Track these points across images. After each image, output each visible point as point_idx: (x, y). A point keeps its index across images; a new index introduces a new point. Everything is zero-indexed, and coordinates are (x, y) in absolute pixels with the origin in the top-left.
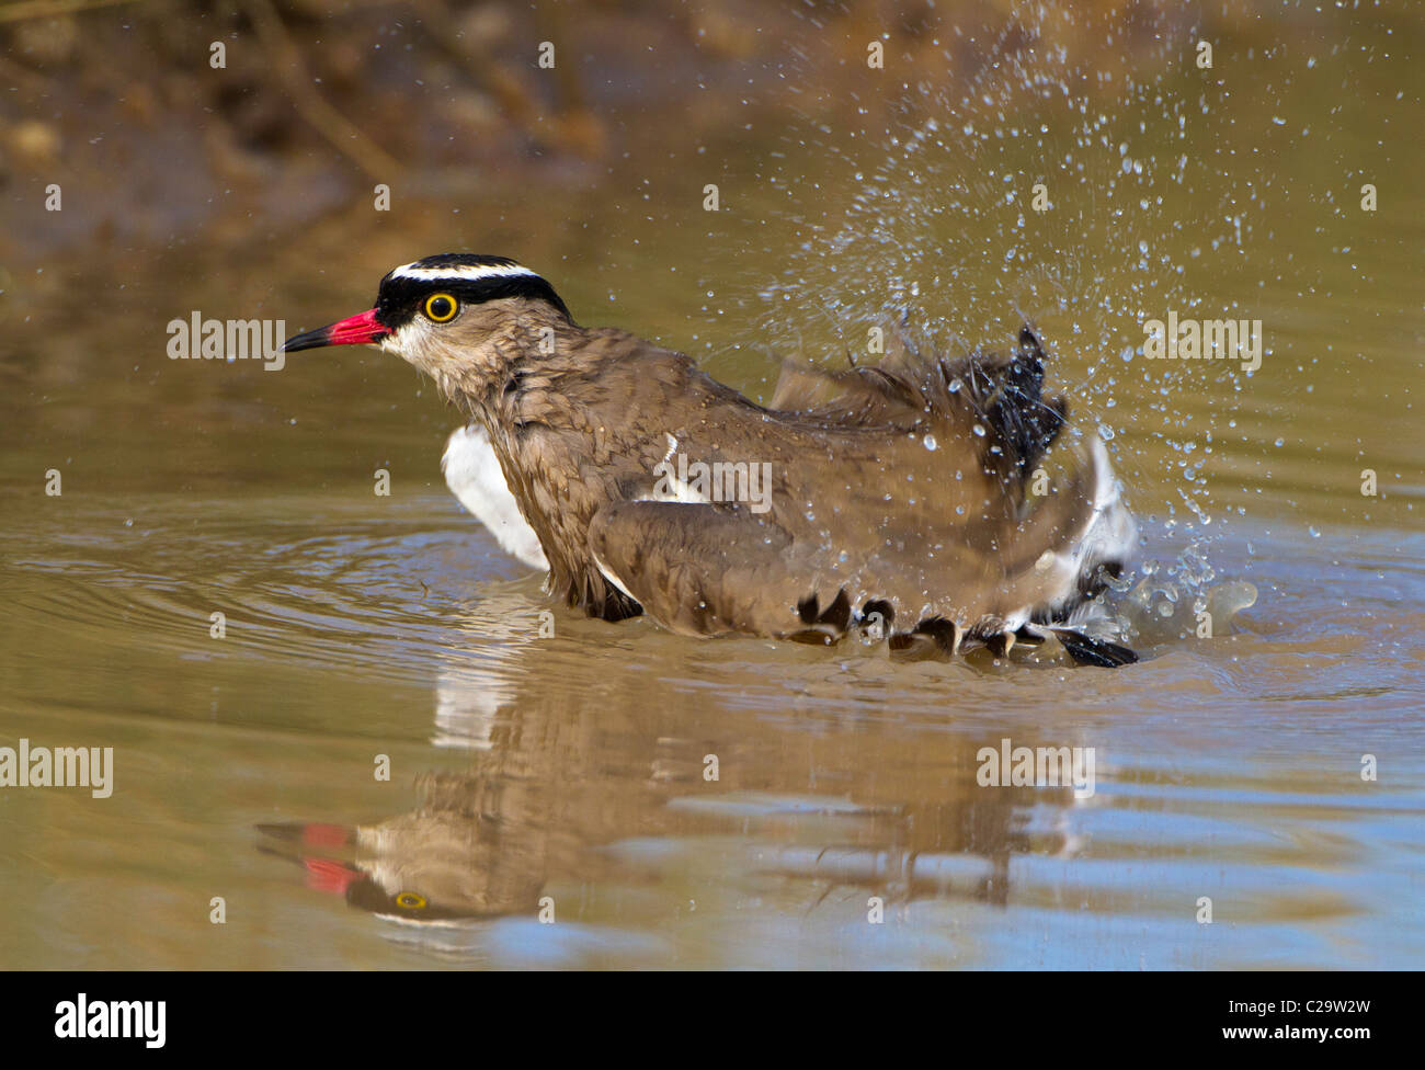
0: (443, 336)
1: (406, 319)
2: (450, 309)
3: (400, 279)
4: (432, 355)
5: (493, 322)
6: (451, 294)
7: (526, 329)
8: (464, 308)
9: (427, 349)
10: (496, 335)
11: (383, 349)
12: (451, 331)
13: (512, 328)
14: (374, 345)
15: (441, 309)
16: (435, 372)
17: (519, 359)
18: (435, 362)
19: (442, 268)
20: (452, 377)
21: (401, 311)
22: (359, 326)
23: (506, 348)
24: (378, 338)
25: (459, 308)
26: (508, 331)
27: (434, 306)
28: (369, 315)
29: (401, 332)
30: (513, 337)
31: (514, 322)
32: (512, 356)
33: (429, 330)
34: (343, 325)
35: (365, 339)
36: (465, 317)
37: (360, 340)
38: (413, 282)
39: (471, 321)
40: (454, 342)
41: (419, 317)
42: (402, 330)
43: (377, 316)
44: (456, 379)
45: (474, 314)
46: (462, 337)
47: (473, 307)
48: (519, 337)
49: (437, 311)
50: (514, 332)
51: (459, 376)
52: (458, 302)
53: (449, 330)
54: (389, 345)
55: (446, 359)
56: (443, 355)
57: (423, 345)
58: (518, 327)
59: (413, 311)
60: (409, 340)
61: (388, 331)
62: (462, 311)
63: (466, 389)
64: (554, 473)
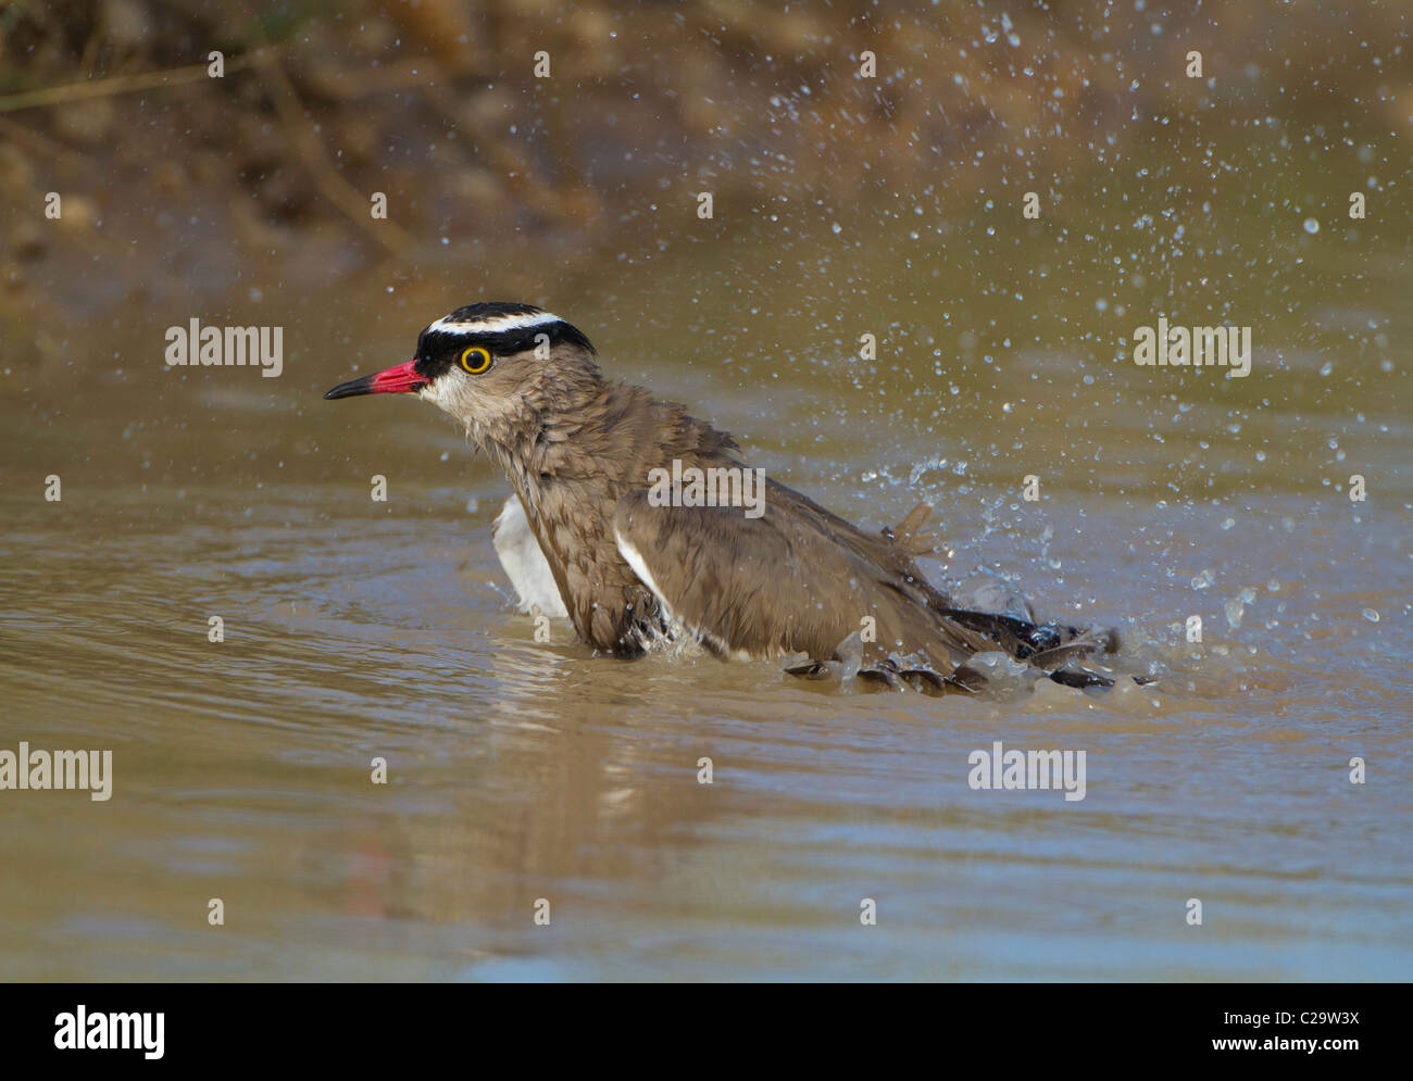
0: (476, 386)
1: (444, 371)
2: (484, 362)
3: (436, 333)
4: (466, 403)
5: (523, 374)
6: (484, 348)
7: (551, 379)
8: (498, 360)
9: (462, 398)
10: (525, 386)
11: (421, 397)
12: (484, 382)
13: (540, 378)
14: (413, 394)
15: (476, 361)
16: (467, 420)
17: (545, 409)
18: (468, 410)
19: (473, 321)
20: (483, 426)
21: (438, 363)
22: (399, 376)
23: (534, 398)
24: (417, 387)
25: (492, 360)
26: (536, 381)
27: (469, 359)
28: (409, 366)
29: (439, 381)
30: (540, 387)
31: (541, 373)
32: (538, 406)
33: (464, 381)
34: (385, 374)
35: (406, 388)
36: (497, 369)
37: (400, 389)
38: (448, 336)
39: (503, 372)
40: (486, 391)
41: (454, 368)
42: (439, 380)
43: (417, 367)
44: (486, 427)
45: (505, 366)
46: (494, 388)
47: (505, 359)
48: (545, 388)
49: (471, 362)
50: (541, 382)
51: (489, 424)
52: (491, 356)
53: (482, 381)
54: (427, 393)
55: (478, 408)
56: (475, 403)
57: (459, 394)
58: (544, 377)
59: (449, 363)
60: (445, 390)
61: (426, 381)
62: (495, 363)
63: (494, 436)
64: (578, 517)
